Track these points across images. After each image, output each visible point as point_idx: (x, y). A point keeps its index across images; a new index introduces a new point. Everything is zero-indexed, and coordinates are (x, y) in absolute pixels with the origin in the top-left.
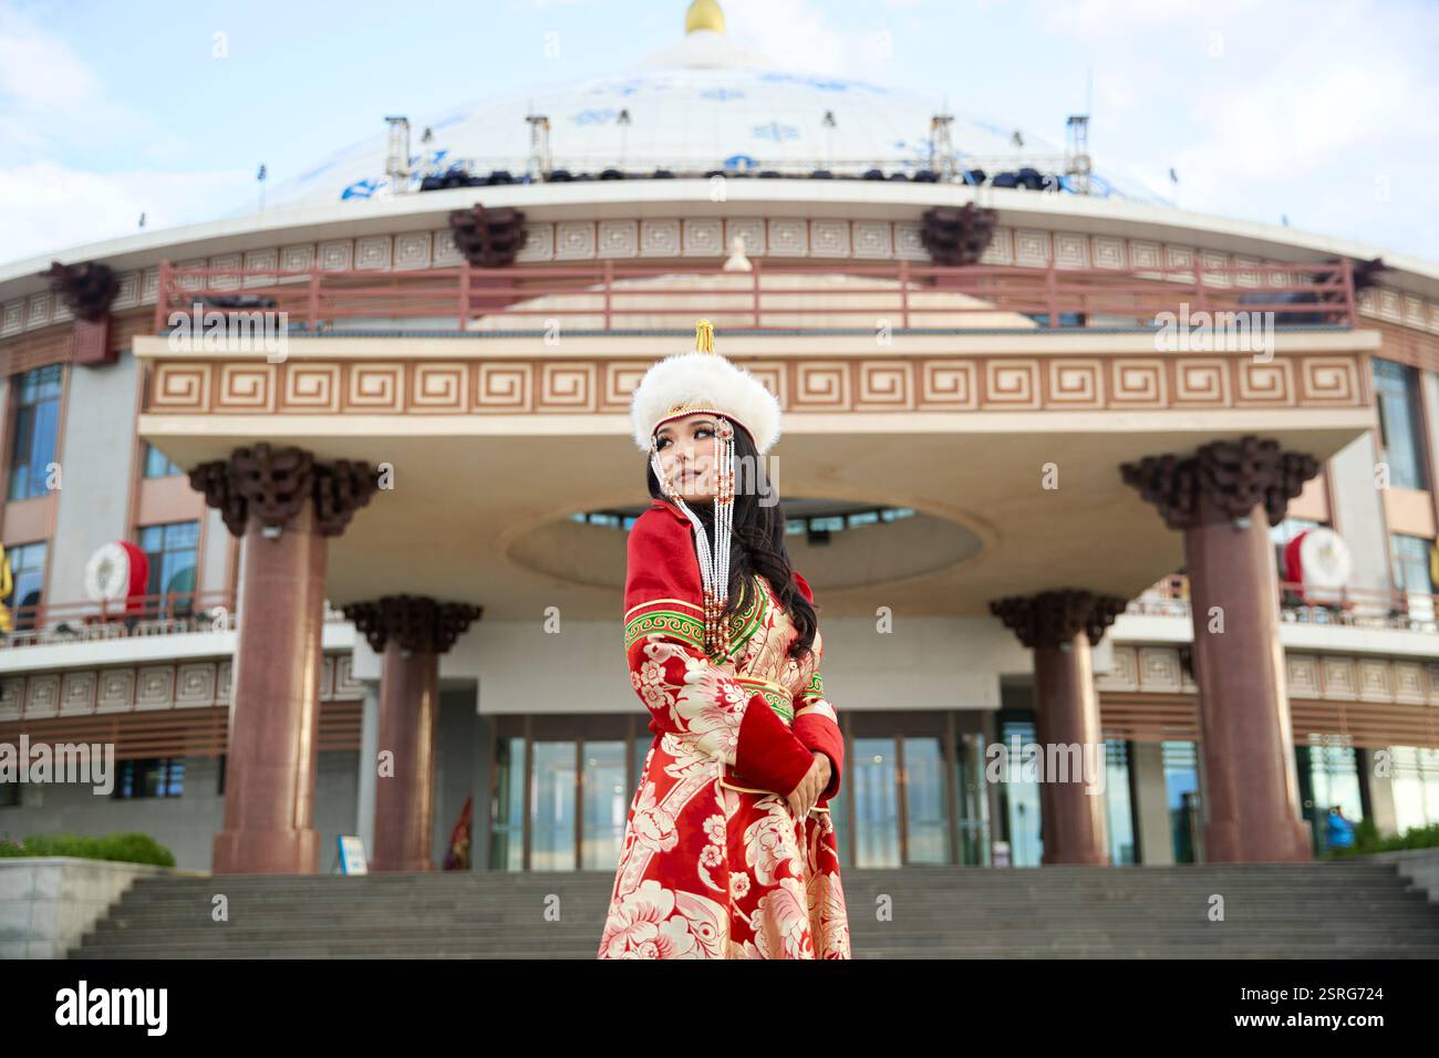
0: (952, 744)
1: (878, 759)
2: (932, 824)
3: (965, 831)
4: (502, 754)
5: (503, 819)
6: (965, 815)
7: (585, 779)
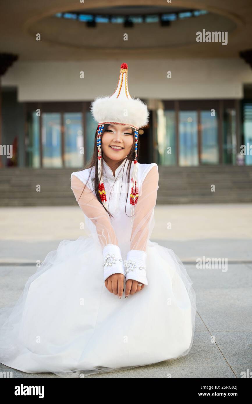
0: (221, 112)
1: (190, 120)
2: (211, 147)
3: (226, 151)
4: (29, 119)
5: (31, 145)
6: (226, 142)
7: (65, 129)
